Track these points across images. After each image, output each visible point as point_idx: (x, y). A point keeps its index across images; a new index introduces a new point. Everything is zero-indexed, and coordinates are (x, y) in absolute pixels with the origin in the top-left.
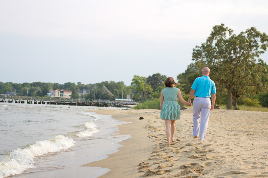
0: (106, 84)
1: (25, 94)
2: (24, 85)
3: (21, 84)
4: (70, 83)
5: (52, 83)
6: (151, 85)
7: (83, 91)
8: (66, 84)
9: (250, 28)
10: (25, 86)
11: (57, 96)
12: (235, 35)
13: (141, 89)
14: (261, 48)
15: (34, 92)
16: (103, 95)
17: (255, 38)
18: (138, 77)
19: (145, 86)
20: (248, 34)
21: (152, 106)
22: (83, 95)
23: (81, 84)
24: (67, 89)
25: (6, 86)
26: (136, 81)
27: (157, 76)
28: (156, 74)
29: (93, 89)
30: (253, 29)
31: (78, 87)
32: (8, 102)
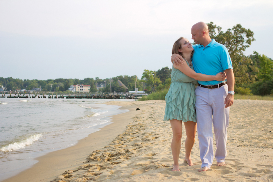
0: (121, 78)
1: (49, 90)
2: (48, 81)
3: (45, 81)
4: (89, 78)
5: (73, 79)
6: (159, 78)
7: (101, 85)
8: (85, 79)
9: (236, 25)
10: (49, 83)
11: (77, 90)
12: (222, 32)
13: (151, 82)
14: (246, 42)
15: (57, 88)
16: (118, 88)
17: (241, 34)
18: (148, 71)
19: (154, 79)
20: (234, 31)
21: (156, 97)
22: (100, 88)
23: (99, 79)
24: (87, 84)
25: (32, 83)
26: (146, 75)
27: (166, 70)
28: (165, 68)
29: (109, 83)
30: (238, 26)
31: (96, 82)
32: (31, 97)
